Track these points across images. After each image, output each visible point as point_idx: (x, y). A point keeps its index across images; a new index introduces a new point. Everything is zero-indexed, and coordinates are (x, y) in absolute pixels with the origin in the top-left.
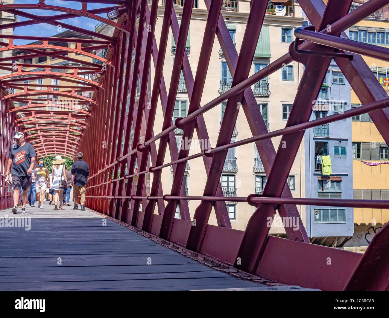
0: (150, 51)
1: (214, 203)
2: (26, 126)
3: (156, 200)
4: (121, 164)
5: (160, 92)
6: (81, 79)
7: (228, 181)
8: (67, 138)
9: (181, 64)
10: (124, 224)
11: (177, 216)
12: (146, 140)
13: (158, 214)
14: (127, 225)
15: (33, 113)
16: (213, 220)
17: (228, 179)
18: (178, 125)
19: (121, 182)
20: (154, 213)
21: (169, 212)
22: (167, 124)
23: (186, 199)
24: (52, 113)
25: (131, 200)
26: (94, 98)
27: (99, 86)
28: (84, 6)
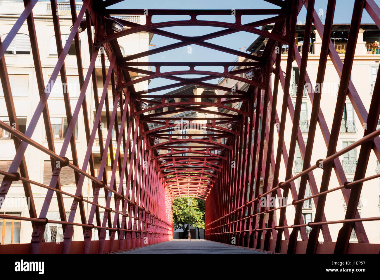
0: (286, 105)
3: (300, 228)
6: (220, 128)
8: (201, 180)
9: (317, 117)
10: (268, 252)
11: (320, 240)
12: (287, 179)
13: (302, 240)
15: (174, 159)
18: (318, 166)
19: (248, 220)
20: (298, 240)
24: (190, 158)
25: (274, 230)
26: (228, 144)
27: (233, 133)
28: (226, 69)
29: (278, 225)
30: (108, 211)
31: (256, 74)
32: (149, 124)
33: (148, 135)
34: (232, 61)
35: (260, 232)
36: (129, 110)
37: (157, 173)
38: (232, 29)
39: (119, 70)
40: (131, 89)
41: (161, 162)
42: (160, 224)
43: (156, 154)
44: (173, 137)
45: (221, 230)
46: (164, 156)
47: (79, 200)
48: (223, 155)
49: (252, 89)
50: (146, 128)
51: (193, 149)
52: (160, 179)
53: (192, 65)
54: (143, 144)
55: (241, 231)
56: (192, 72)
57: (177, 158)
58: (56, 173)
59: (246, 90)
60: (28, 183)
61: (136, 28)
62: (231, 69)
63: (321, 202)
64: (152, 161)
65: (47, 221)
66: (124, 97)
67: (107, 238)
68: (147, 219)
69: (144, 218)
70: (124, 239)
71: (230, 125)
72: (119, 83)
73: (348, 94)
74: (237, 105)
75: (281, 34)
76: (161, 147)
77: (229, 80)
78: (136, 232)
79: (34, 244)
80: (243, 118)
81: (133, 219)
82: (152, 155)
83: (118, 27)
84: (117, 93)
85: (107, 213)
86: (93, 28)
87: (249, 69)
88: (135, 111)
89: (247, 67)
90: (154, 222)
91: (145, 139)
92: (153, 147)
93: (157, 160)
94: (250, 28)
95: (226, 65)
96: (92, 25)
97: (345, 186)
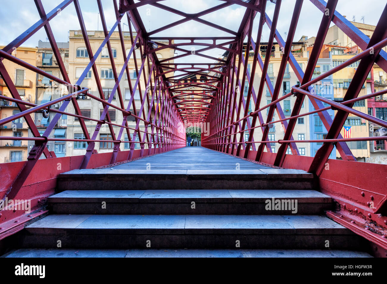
1: (265, 144)
2: (182, 115)
3: (242, 144)
4: (225, 130)
5: (242, 102)
6: (207, 95)
7: (271, 137)
8: (199, 119)
11: (251, 150)
12: (237, 120)
13: (242, 149)
14: (229, 154)
15: (186, 109)
16: (265, 150)
17: (271, 136)
18: (251, 115)
19: (226, 137)
21: (247, 149)
22: (246, 114)
23: (254, 143)
24: (193, 109)
25: (231, 144)
26: (211, 102)
27: (214, 97)
28: (209, 67)
29: (232, 141)
30: (153, 135)
31: (224, 69)
32: (173, 93)
33: (173, 98)
34: (214, 63)
35: (225, 145)
36: (163, 86)
37: (178, 116)
38: (211, 47)
39: (157, 67)
40: (163, 76)
41: (180, 111)
42: (179, 140)
43: (177, 107)
44: (185, 99)
45: (208, 142)
46: (181, 108)
47: (137, 131)
48: (209, 107)
49: (222, 76)
50: (172, 95)
51: (195, 105)
52: (179, 119)
53: (193, 65)
54: (171, 102)
55: (216, 143)
56: (193, 68)
57: (187, 109)
58: (125, 119)
59: (220, 77)
60: (111, 125)
61: (164, 47)
62: (212, 66)
63: (252, 132)
64: (175, 111)
65: (121, 142)
66: (160, 80)
67: (153, 147)
68: (173, 138)
69: (171, 137)
70: (161, 147)
71: (212, 94)
72: (157, 73)
73: (265, 81)
74: (216, 84)
75: (236, 50)
76: (180, 104)
77: (211, 72)
78: (167, 144)
79: (115, 153)
80: (218, 90)
81: (166, 138)
82: (175, 108)
83: (155, 46)
84: (156, 78)
85: (152, 136)
86: (143, 47)
87: (221, 66)
88: (166, 87)
89: (220, 65)
90: (176, 139)
91: (171, 100)
92: (176, 104)
93: (178, 110)
94: (220, 46)
95: (209, 65)
96: (142, 45)
97: (262, 125)
